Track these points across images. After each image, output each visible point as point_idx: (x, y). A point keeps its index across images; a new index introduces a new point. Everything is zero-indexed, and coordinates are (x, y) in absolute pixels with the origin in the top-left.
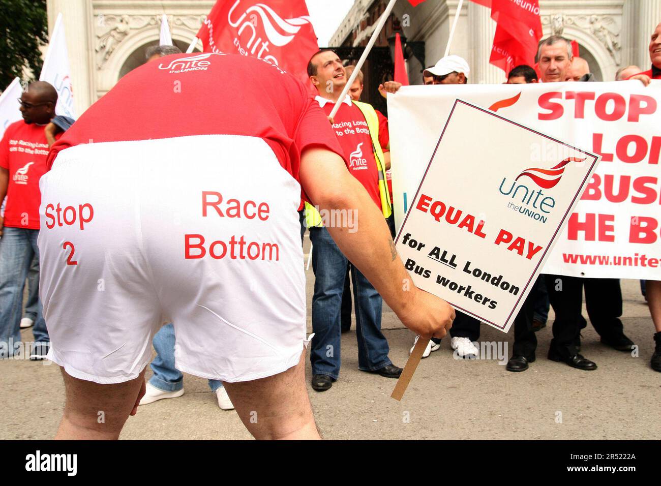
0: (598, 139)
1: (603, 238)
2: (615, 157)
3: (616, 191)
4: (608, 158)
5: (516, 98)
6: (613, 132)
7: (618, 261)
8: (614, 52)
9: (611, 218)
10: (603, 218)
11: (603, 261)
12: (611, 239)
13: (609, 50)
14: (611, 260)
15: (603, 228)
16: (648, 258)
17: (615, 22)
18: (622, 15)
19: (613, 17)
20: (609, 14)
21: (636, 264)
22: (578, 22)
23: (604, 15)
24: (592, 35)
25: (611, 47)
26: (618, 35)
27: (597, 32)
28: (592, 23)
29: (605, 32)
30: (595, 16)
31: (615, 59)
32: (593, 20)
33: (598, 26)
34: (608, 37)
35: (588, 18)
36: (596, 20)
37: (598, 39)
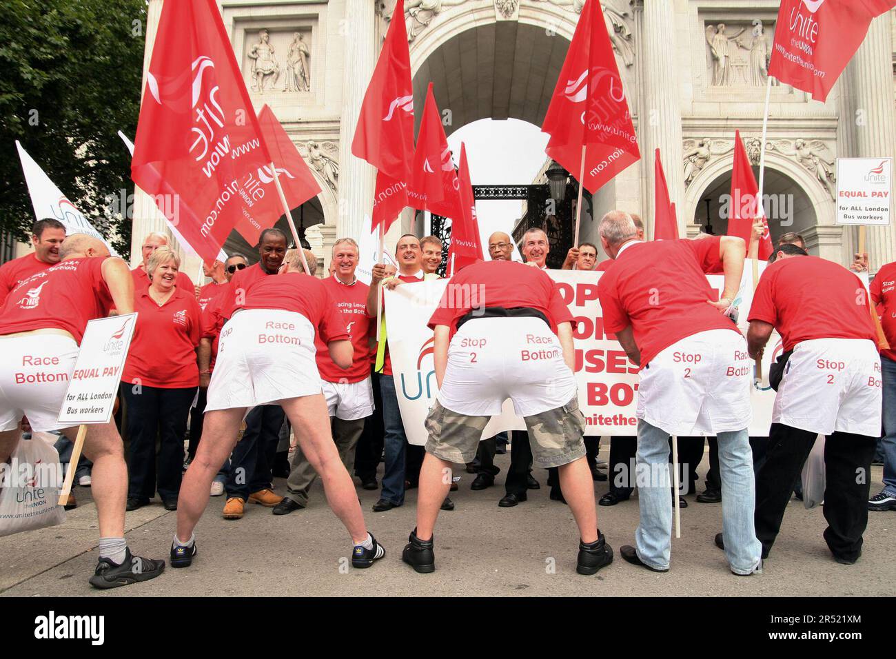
8: (829, 183)
13: (822, 181)
16: (604, 417)
17: (828, 148)
18: (836, 139)
19: (825, 142)
20: (820, 139)
21: (595, 423)
22: (780, 148)
23: (813, 139)
24: (799, 163)
25: (825, 179)
26: (833, 164)
27: (805, 160)
28: (798, 149)
29: (816, 160)
30: (802, 141)
31: (830, 193)
32: (799, 144)
33: (805, 152)
34: (820, 166)
35: (793, 142)
36: (804, 145)
37: (806, 168)
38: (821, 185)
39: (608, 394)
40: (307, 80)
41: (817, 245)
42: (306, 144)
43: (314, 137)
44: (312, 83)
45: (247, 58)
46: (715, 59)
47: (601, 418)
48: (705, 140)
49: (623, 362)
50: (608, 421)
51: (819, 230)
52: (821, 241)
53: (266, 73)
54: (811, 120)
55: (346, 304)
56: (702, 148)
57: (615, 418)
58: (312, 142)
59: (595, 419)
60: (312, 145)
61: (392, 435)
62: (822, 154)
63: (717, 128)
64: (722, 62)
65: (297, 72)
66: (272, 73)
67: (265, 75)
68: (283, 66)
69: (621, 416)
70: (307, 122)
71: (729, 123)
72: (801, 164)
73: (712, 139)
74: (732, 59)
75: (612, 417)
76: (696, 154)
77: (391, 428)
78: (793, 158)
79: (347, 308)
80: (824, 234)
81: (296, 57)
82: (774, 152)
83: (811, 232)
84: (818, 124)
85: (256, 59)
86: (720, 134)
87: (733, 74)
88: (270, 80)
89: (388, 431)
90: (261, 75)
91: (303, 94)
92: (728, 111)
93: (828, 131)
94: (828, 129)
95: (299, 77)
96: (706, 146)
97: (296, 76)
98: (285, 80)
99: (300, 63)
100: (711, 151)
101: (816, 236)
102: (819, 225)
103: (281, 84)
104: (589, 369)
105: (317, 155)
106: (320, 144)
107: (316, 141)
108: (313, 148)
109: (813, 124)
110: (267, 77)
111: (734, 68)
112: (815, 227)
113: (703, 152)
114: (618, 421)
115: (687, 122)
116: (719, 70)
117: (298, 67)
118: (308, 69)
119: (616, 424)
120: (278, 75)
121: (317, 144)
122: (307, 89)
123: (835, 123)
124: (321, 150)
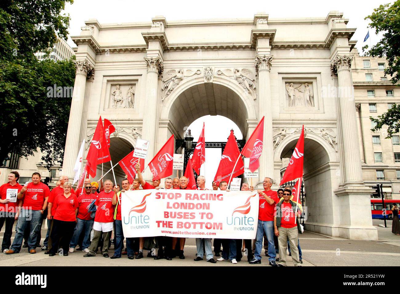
0: (168, 203)
1: (170, 227)
2: (173, 208)
3: (173, 216)
4: (171, 208)
5: (150, 194)
6: (172, 202)
7: (174, 233)
8: (334, 145)
9: (172, 222)
10: (169, 222)
11: (170, 232)
12: (172, 227)
13: (331, 144)
14: (172, 232)
15: (169, 225)
16: (182, 232)
17: (333, 131)
18: (336, 128)
19: (332, 129)
20: (330, 127)
21: (179, 234)
22: (314, 131)
23: (327, 128)
24: (321, 137)
25: (332, 143)
26: (335, 137)
27: (324, 136)
28: (321, 131)
29: (328, 136)
30: (322, 128)
31: (334, 149)
32: (321, 130)
33: (324, 133)
34: (330, 138)
35: (319, 129)
36: (323, 130)
37: (324, 139)
38: (331, 146)
39: (183, 225)
40: (133, 104)
41: (330, 169)
42: (131, 128)
43: (134, 126)
44: (135, 104)
45: (111, 95)
46: (290, 97)
47: (180, 232)
48: (284, 128)
49: (188, 216)
50: (182, 233)
51: (330, 164)
52: (331, 168)
53: (118, 100)
54: (326, 120)
55: (105, 198)
56: (283, 131)
57: (185, 232)
58: (133, 128)
59: (179, 232)
60: (133, 129)
61: (118, 237)
62: (331, 134)
63: (289, 124)
64: (292, 97)
65: (130, 100)
66: (120, 100)
67: (117, 101)
68: (125, 98)
69: (187, 232)
70: (132, 120)
71: (294, 121)
72: (322, 137)
73: (287, 128)
74: (296, 96)
75: (184, 232)
76: (280, 134)
77: (118, 235)
78: (320, 135)
79: (106, 199)
80: (333, 165)
81: (129, 95)
82: (311, 133)
83: (328, 164)
84: (329, 122)
85: (115, 95)
86: (290, 126)
87: (297, 102)
88: (120, 103)
89: (117, 236)
90: (116, 101)
91: (131, 109)
92: (294, 117)
93: (333, 125)
94: (333, 124)
95: (130, 102)
96: (284, 130)
97: (129, 102)
98: (125, 103)
99: (131, 97)
100: (287, 132)
101: (329, 166)
102: (330, 162)
103: (123, 105)
104: (178, 218)
105: (135, 133)
106: (136, 129)
107: (134, 127)
108: (133, 130)
109: (327, 122)
110: (118, 102)
111: (297, 99)
112: (328, 163)
113: (283, 133)
114: (186, 233)
115: (275, 121)
116: (291, 101)
117: (130, 98)
118: (134, 99)
119: (185, 234)
120: (123, 101)
121: (135, 128)
122: (133, 107)
123: (336, 121)
124: (137, 131)
